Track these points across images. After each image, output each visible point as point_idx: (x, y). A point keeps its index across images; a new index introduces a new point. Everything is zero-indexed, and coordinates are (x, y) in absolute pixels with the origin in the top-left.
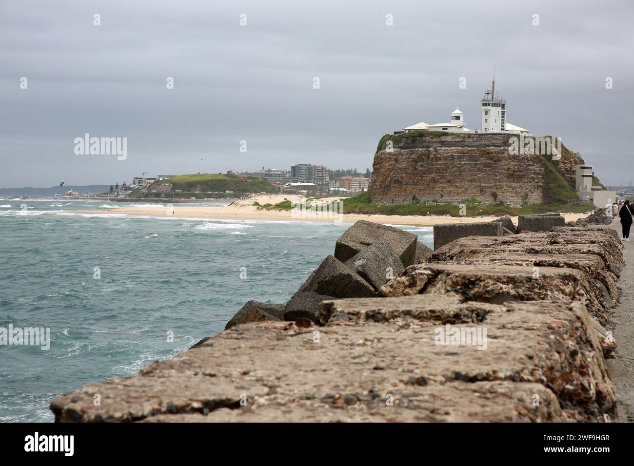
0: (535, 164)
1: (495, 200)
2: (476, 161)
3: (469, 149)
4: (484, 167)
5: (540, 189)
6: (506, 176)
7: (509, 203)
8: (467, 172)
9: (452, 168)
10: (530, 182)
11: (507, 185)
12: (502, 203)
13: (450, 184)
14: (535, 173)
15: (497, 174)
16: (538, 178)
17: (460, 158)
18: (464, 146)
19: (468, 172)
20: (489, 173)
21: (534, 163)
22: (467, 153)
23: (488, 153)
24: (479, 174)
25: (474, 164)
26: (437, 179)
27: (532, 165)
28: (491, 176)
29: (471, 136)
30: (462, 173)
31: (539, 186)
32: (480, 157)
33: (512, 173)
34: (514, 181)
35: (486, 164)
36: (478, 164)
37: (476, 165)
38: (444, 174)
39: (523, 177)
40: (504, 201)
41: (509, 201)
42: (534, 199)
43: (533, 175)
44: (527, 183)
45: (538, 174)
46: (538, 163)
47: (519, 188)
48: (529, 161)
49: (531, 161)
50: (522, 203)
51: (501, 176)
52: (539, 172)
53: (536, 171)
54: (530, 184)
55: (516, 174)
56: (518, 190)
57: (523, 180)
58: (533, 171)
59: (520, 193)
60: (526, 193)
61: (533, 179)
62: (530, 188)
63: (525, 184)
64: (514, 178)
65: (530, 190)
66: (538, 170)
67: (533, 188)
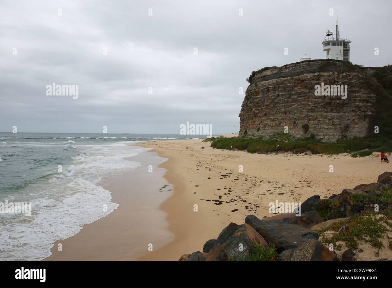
0: (362, 90)
1: (306, 133)
2: (291, 91)
3: (284, 79)
4: (299, 97)
5: (367, 120)
6: (322, 106)
7: (322, 137)
8: (281, 103)
9: (268, 100)
10: (354, 111)
11: (321, 116)
12: (313, 137)
13: (266, 118)
14: (362, 101)
15: (310, 103)
16: (366, 106)
17: (274, 89)
18: (279, 78)
19: (283, 103)
20: (303, 103)
21: (361, 88)
22: (282, 83)
23: (303, 81)
24: (293, 105)
25: (288, 94)
26: (257, 113)
27: (358, 92)
28: (304, 106)
29: (287, 66)
30: (277, 105)
31: (366, 116)
32: (295, 86)
33: (329, 101)
34: (332, 111)
35: (300, 93)
36: (293, 95)
37: (290, 95)
38: (262, 108)
39: (345, 106)
40: (316, 134)
41: (322, 134)
42: (358, 132)
43: (359, 102)
44: (350, 113)
45: (365, 101)
46: (367, 89)
47: (338, 119)
48: (354, 86)
49: (356, 86)
50: (340, 137)
51: (315, 105)
52: (367, 99)
53: (363, 98)
54: (354, 114)
55: (335, 102)
56: (337, 121)
57: (345, 109)
58: (359, 98)
59: (339, 124)
60: (347, 124)
61: (359, 108)
62: (353, 118)
63: (347, 114)
64: (332, 108)
65: (353, 120)
66: (366, 97)
67: (358, 118)
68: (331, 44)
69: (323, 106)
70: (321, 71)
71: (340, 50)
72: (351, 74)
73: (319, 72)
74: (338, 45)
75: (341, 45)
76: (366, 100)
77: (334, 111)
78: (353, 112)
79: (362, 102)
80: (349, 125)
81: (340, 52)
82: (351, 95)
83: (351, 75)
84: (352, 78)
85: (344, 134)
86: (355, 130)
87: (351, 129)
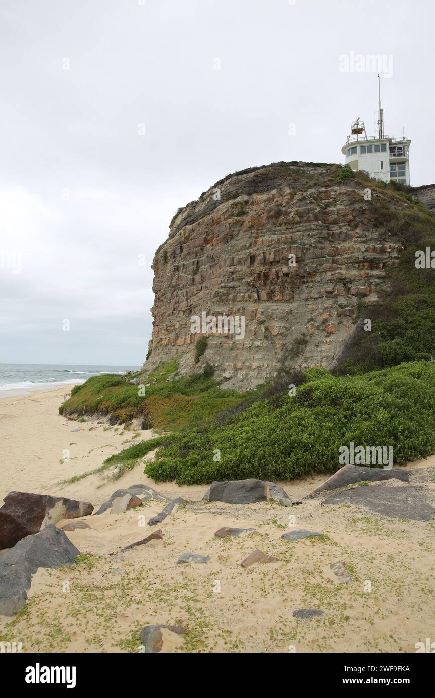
0: (358, 231)
1: (197, 361)
2: (200, 254)
3: (190, 227)
4: (211, 266)
6: (247, 284)
7: (228, 374)
8: (183, 288)
9: (164, 282)
10: (329, 294)
12: (209, 372)
15: (220, 279)
16: (367, 279)
18: (186, 225)
19: (186, 285)
20: (213, 281)
22: (188, 239)
24: (201, 289)
25: (193, 263)
28: (213, 288)
30: (175, 293)
31: (362, 309)
34: (271, 296)
35: (212, 257)
36: (202, 263)
37: (198, 265)
39: (308, 282)
40: (217, 364)
41: (232, 364)
42: (327, 357)
43: (348, 268)
44: (320, 300)
45: (366, 264)
46: (376, 226)
47: (282, 318)
48: (335, 223)
49: (342, 222)
50: (275, 374)
51: (231, 284)
52: (370, 255)
53: (356, 254)
54: (329, 303)
55: (277, 272)
56: (276, 327)
57: (306, 291)
58: (345, 256)
59: (281, 334)
60: (304, 335)
61: (344, 284)
62: (325, 316)
63: (311, 305)
64: (272, 287)
65: (325, 322)
66: (366, 251)
67: (339, 316)
68: (358, 149)
69: (250, 286)
70: (255, 192)
71: (382, 162)
72: (332, 190)
73: (249, 194)
74: (377, 150)
75: (384, 150)
76: (365, 260)
77: (276, 299)
78: (328, 298)
79: (356, 265)
80: (308, 338)
81: (382, 166)
82: (323, 248)
83: (332, 193)
84: (335, 200)
85: (287, 364)
86: (321, 352)
87: (310, 347)
